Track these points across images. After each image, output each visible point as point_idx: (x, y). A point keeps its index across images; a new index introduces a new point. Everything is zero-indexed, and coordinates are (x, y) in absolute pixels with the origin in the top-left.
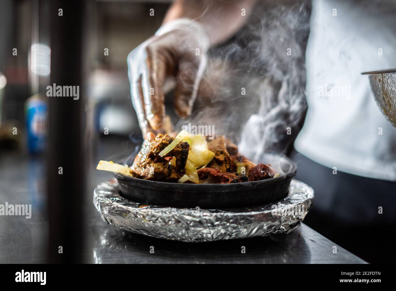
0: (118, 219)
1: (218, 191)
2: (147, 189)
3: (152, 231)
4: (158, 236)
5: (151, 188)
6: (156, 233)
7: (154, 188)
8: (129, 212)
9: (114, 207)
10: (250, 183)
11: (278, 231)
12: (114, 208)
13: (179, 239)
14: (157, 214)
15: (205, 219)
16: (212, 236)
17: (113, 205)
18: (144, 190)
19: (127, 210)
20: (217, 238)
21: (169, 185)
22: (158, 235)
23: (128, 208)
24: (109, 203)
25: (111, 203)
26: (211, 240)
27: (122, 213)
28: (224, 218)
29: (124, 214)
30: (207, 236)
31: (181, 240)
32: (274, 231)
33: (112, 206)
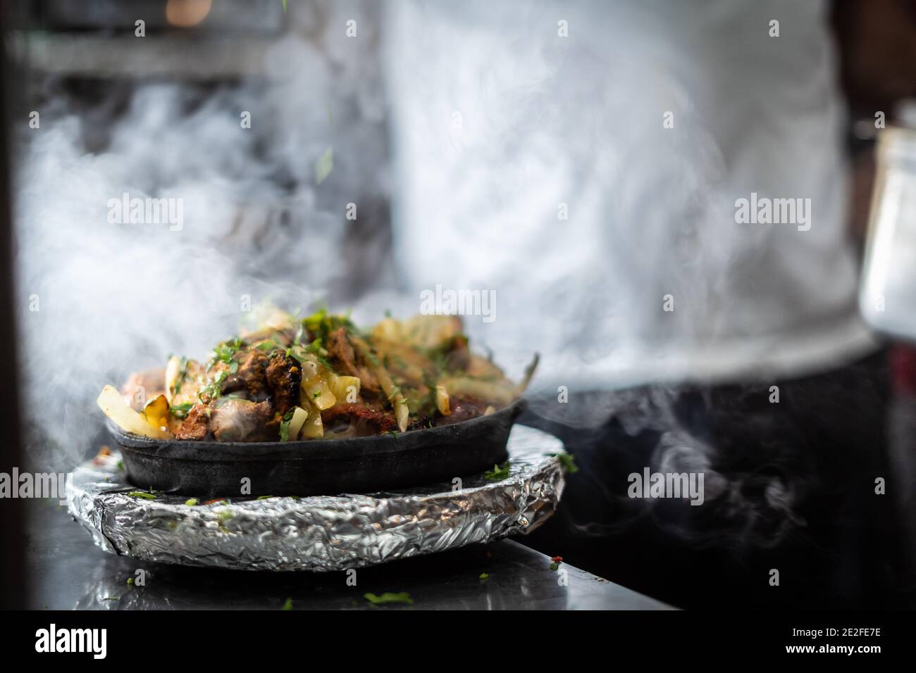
0: (153, 537)
1: (381, 452)
2: (212, 463)
3: (241, 555)
4: (254, 565)
5: (224, 460)
6: (250, 559)
7: (233, 459)
8: (183, 517)
9: (142, 510)
10: (447, 428)
11: (512, 528)
12: (141, 513)
13: (306, 567)
14: (252, 513)
15: (365, 514)
16: (380, 551)
17: (139, 506)
18: (207, 466)
19: (178, 514)
20: (391, 555)
21: (267, 446)
22: (255, 562)
23: (179, 509)
24: (127, 504)
25: (132, 503)
26: (379, 561)
27: (163, 521)
28: (405, 507)
29: (169, 523)
30: (370, 552)
31: (308, 569)
32: (503, 530)
33: (134, 508)
